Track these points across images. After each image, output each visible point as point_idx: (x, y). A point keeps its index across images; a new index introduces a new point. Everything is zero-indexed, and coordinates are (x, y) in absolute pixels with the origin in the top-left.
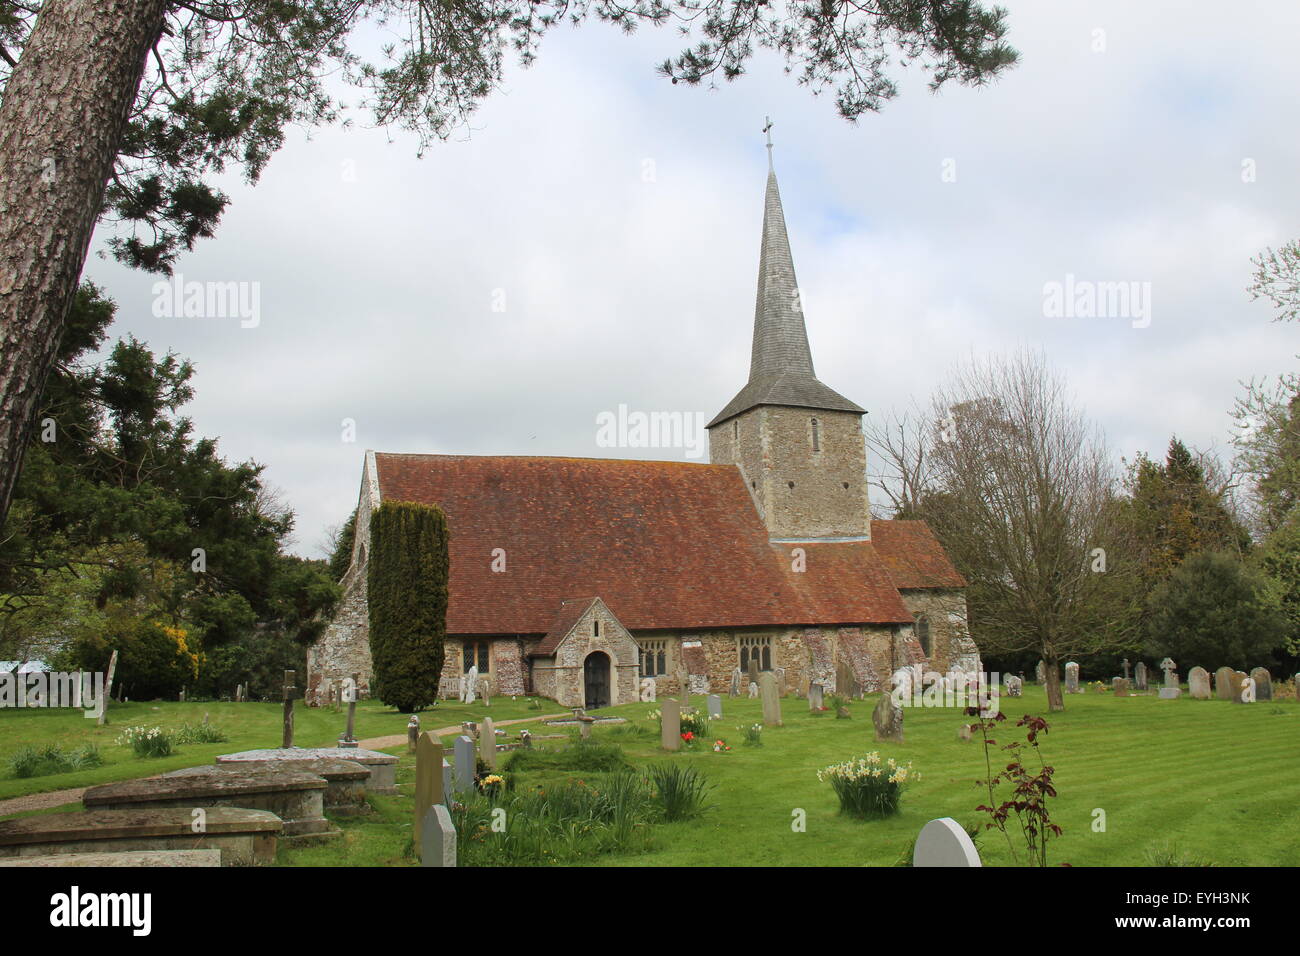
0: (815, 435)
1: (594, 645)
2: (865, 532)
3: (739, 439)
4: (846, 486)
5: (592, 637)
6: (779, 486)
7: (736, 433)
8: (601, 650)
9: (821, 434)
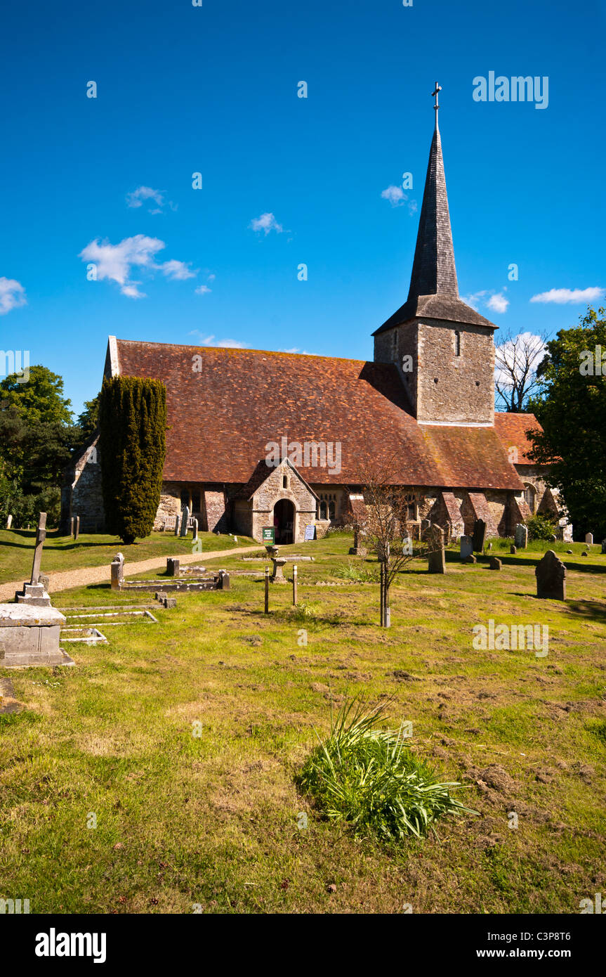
0: (458, 343)
1: (282, 494)
2: (490, 420)
3: (398, 344)
4: (478, 384)
5: (281, 488)
6: (427, 381)
7: (395, 339)
8: (287, 498)
9: (462, 342)
